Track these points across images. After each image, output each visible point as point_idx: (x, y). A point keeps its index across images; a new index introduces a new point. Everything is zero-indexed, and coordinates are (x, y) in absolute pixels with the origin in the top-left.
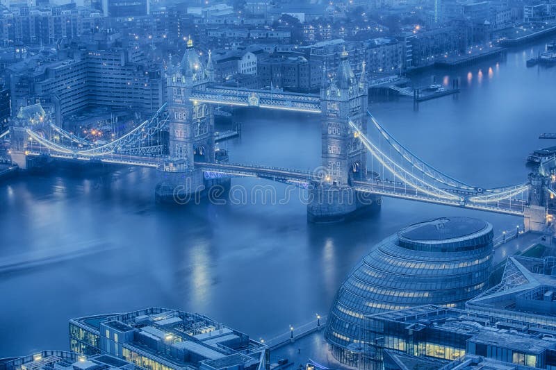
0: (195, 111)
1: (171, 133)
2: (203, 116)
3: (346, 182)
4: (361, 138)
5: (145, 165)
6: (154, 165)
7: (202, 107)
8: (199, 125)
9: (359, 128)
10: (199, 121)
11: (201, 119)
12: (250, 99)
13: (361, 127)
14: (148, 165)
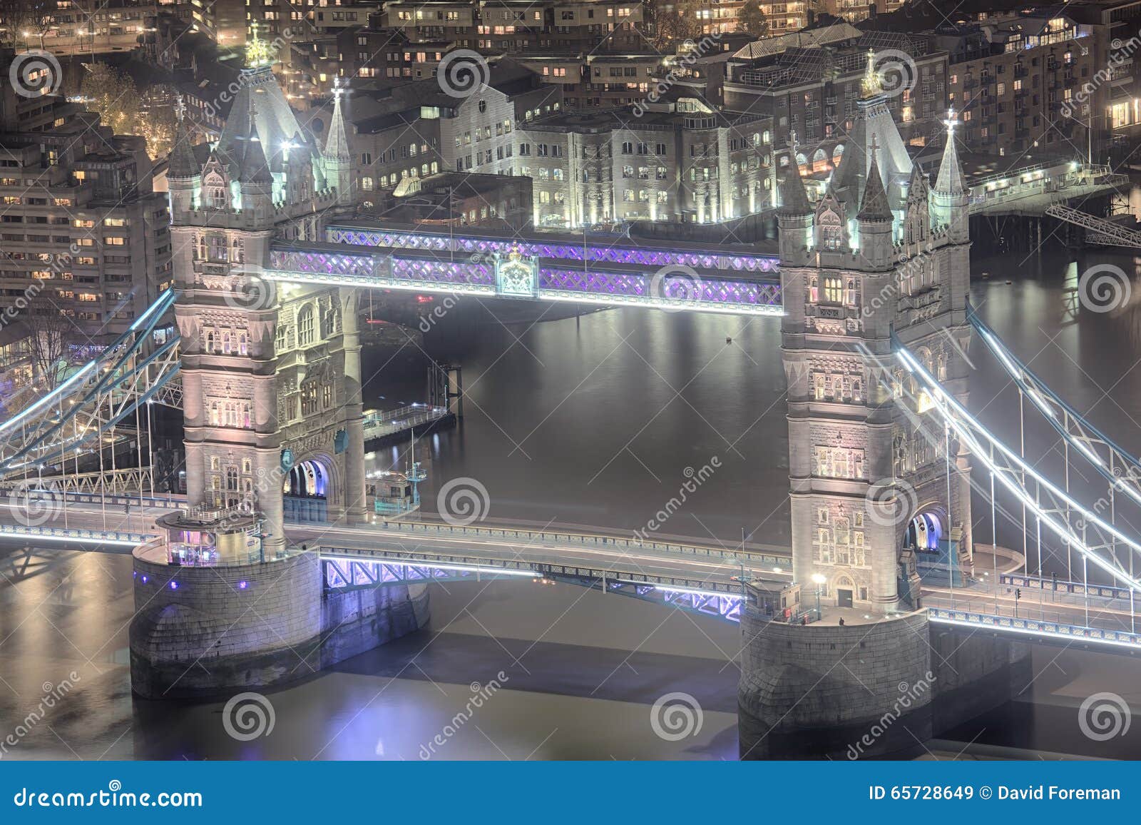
0: (282, 319)
1: (190, 411)
2: (318, 341)
3: (891, 590)
4: (944, 412)
5: (85, 538)
6: (123, 542)
7: (308, 308)
8: (301, 377)
9: (935, 376)
10: (301, 361)
11: (308, 353)
12: (501, 269)
13: (942, 370)
14: (97, 539)
